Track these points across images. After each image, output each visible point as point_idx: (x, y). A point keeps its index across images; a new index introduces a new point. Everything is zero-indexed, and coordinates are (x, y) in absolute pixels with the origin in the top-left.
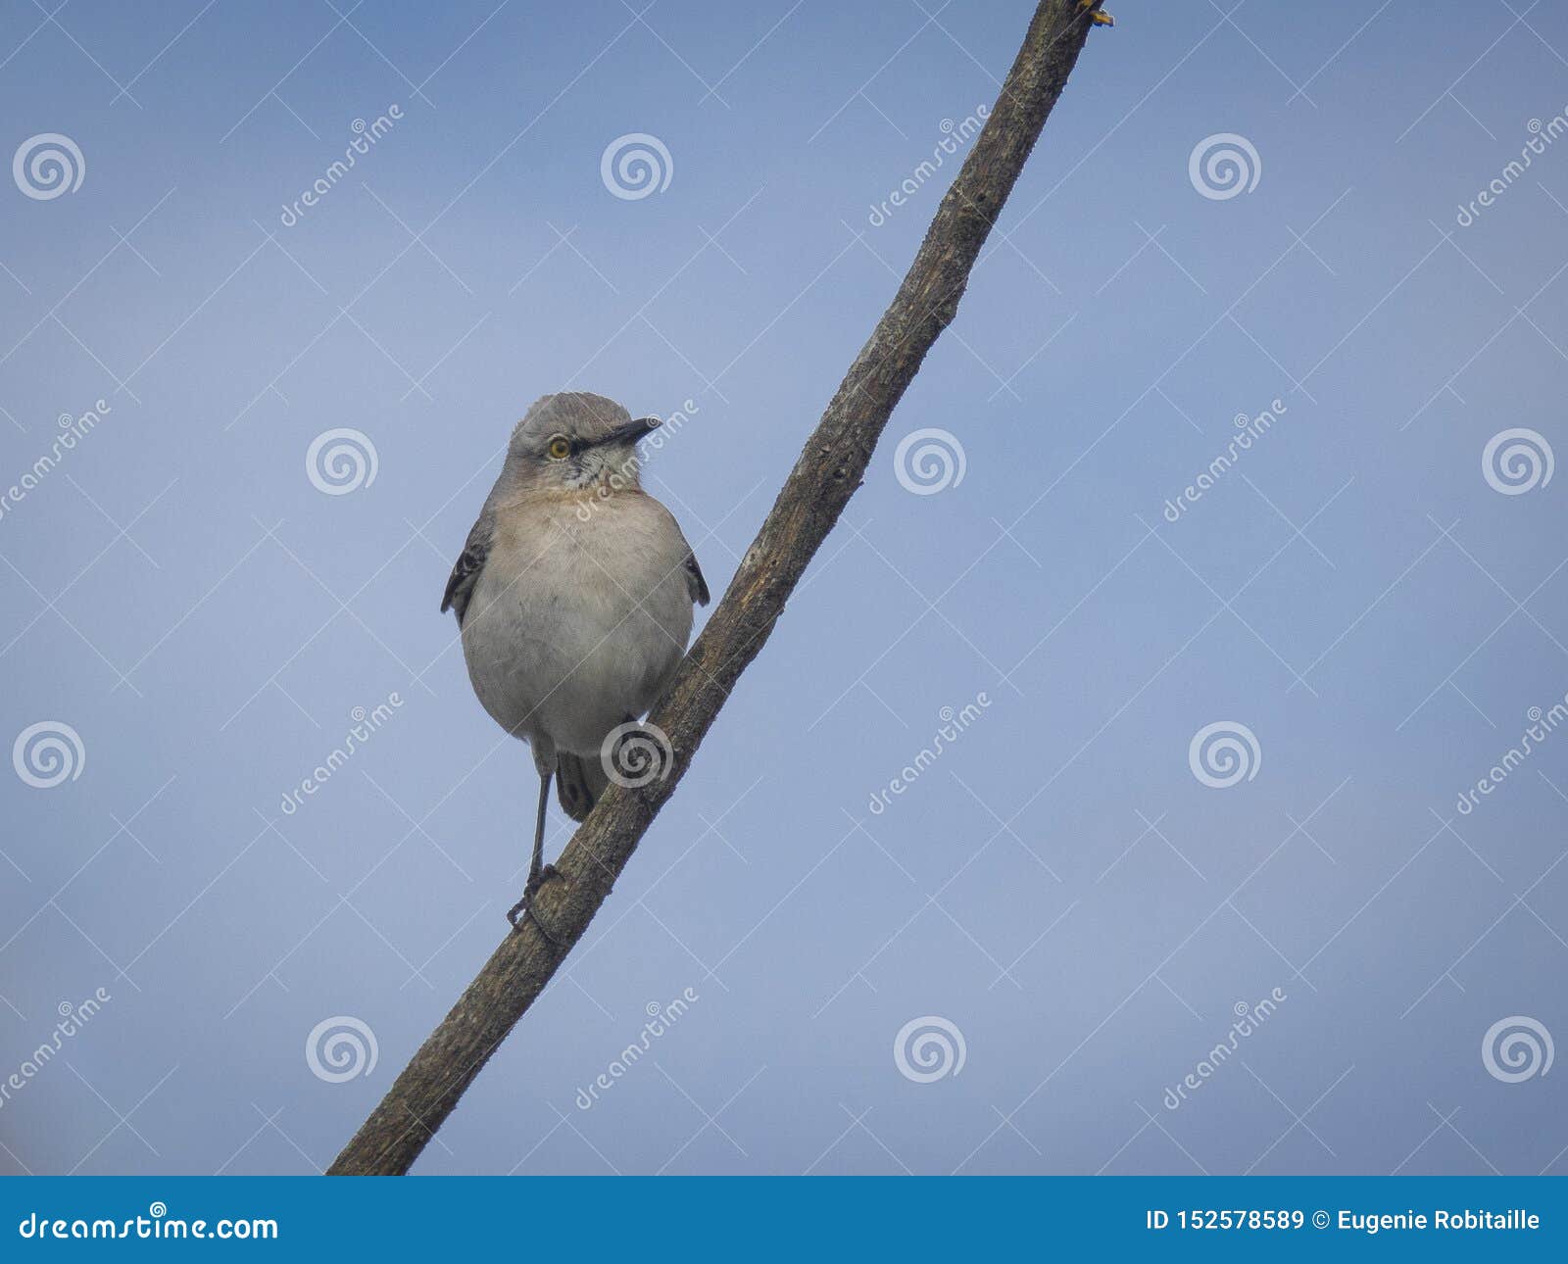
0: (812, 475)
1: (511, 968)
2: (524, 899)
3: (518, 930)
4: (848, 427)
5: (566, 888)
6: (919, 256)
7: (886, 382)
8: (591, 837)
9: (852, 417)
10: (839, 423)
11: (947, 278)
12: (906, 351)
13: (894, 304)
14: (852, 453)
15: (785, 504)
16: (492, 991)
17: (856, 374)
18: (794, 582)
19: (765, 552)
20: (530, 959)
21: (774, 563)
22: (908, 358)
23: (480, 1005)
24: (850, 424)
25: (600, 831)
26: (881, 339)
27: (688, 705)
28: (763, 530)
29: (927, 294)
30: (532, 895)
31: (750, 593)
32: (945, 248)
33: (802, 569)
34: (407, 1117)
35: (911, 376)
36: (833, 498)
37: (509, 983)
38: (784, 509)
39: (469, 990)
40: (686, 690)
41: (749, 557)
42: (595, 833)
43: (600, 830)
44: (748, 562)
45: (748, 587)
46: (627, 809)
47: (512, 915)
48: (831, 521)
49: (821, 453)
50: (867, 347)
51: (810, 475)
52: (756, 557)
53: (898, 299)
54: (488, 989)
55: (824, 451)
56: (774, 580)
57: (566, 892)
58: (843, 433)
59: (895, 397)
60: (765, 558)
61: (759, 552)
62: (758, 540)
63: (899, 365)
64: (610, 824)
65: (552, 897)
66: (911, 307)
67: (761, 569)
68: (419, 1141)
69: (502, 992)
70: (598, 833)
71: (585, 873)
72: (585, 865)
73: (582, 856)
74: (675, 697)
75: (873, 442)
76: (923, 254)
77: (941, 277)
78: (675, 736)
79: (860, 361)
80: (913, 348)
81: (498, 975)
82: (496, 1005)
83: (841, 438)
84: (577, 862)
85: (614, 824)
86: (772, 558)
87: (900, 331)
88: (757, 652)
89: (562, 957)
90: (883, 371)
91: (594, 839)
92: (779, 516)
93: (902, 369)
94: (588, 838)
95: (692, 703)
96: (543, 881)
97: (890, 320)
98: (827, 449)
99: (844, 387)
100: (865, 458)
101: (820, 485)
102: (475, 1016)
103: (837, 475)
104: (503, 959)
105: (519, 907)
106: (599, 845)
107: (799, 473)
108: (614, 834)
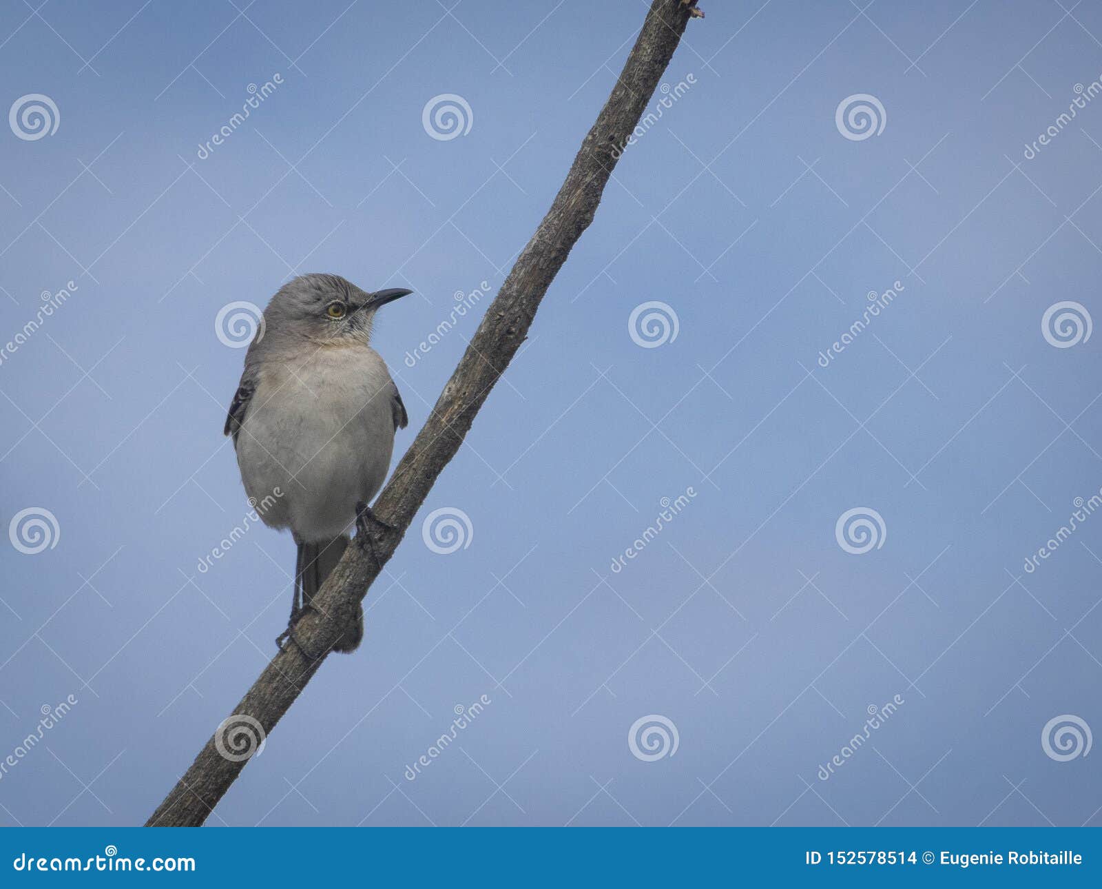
0: (492, 332)
1: (278, 679)
2: (288, 630)
3: (283, 651)
4: (517, 298)
5: (317, 622)
6: (568, 178)
7: (544, 268)
8: (335, 585)
9: (519, 292)
10: (510, 296)
11: (587, 194)
12: (558, 246)
13: (550, 212)
14: (519, 317)
15: (471, 354)
16: (265, 694)
17: (523, 261)
18: (479, 407)
19: (458, 387)
20: (291, 672)
21: (465, 393)
22: (559, 251)
23: (256, 704)
24: (519, 296)
25: (341, 582)
26: (540, 237)
27: (404, 493)
28: (457, 371)
29: (573, 206)
30: (294, 627)
31: (447, 415)
32: (586, 173)
33: (483, 399)
34: (204, 783)
35: (561, 263)
36: (506, 348)
37: (276, 688)
38: (471, 357)
39: (248, 694)
40: (402, 483)
41: (447, 390)
42: (337, 584)
43: (341, 580)
44: (446, 393)
45: (446, 410)
46: (360, 566)
47: (279, 641)
48: (504, 364)
49: (498, 317)
50: (531, 242)
51: (490, 332)
52: (452, 389)
53: (553, 208)
54: (262, 693)
55: (501, 316)
56: (464, 406)
57: (317, 625)
58: (513, 303)
59: (550, 278)
60: (458, 391)
61: (454, 386)
62: (453, 377)
63: (553, 255)
64: (348, 577)
65: (307, 629)
66: (562, 215)
67: (455, 398)
68: (213, 799)
69: (272, 694)
70: (340, 583)
71: (330, 611)
72: (330, 606)
73: (328, 599)
74: (394, 488)
75: (534, 310)
76: (570, 177)
77: (582, 193)
78: (394, 516)
79: (526, 252)
80: (563, 243)
81: (270, 683)
82: (268, 704)
83: (512, 306)
84: (325, 604)
85: (351, 577)
86: (463, 390)
87: (554, 231)
88: (452, 456)
89: (313, 671)
90: (542, 259)
91: (336, 588)
92: (468, 360)
93: (555, 258)
94: (332, 587)
95: (406, 493)
96: (301, 616)
97: (547, 224)
98: (502, 314)
99: (514, 271)
100: (529, 321)
101: (497, 339)
102: (252, 712)
103: (509, 332)
104: (272, 672)
105: (285, 635)
106: (340, 593)
107: (482, 331)
108: (351, 584)
